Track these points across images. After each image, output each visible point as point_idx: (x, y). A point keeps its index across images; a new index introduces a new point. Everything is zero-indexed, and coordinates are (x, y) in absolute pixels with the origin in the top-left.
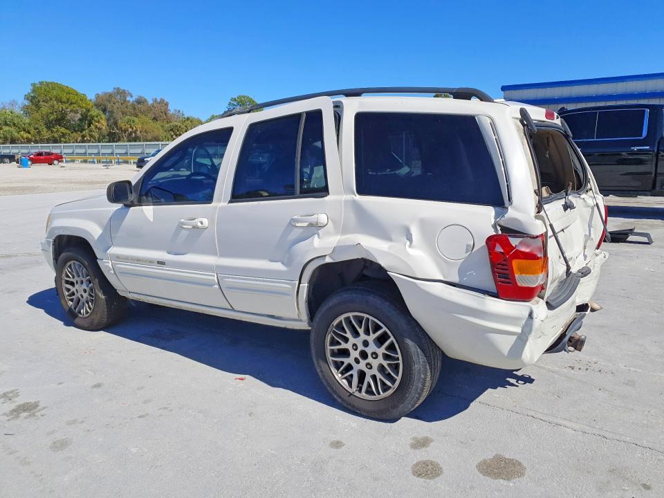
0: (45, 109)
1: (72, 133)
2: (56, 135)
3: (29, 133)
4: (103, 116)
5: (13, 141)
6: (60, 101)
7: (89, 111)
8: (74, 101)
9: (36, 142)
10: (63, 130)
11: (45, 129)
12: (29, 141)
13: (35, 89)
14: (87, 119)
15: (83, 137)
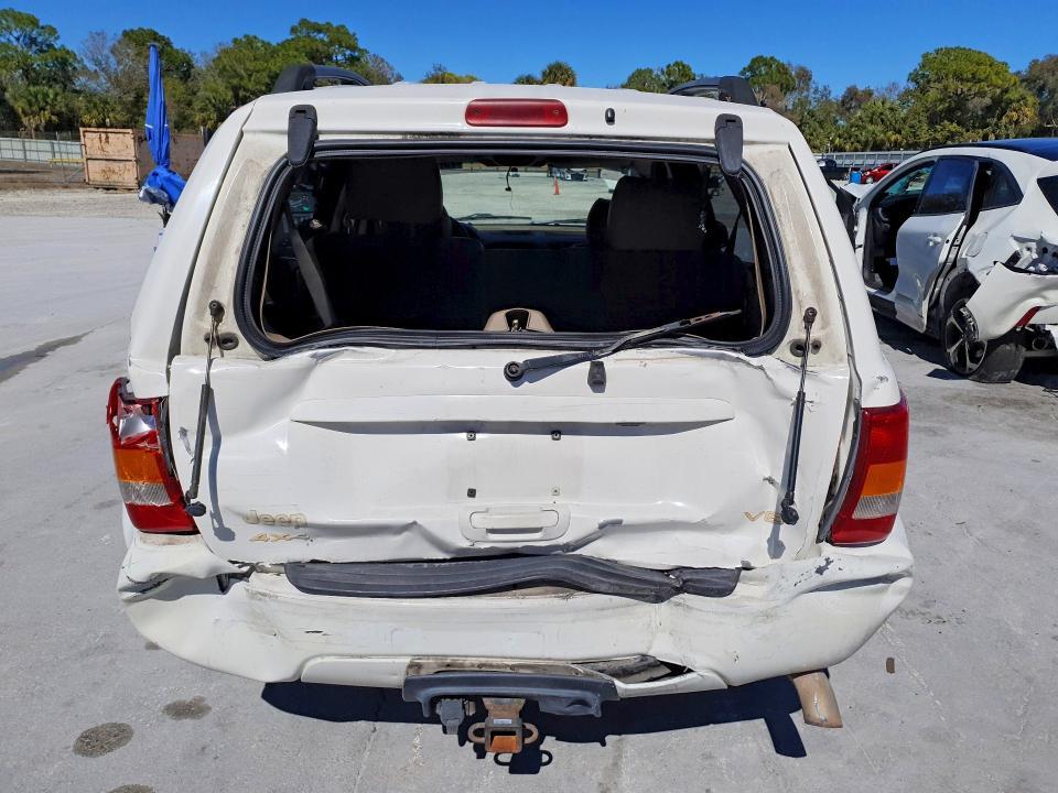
0: (933, 94)
1: (968, 131)
2: (938, 136)
3: (899, 132)
4: (1031, 99)
5: (877, 147)
6: (959, 77)
7: (1006, 91)
8: (983, 77)
9: (909, 147)
10: (954, 127)
11: (925, 127)
12: (897, 145)
13: (927, 61)
14: (999, 106)
15: (985, 137)
